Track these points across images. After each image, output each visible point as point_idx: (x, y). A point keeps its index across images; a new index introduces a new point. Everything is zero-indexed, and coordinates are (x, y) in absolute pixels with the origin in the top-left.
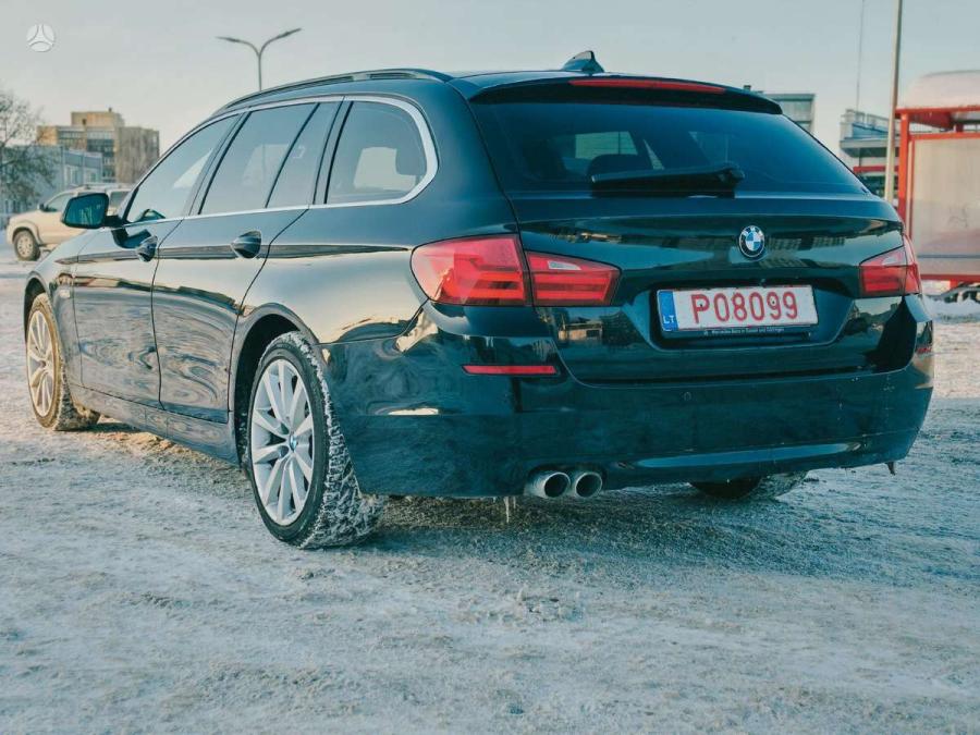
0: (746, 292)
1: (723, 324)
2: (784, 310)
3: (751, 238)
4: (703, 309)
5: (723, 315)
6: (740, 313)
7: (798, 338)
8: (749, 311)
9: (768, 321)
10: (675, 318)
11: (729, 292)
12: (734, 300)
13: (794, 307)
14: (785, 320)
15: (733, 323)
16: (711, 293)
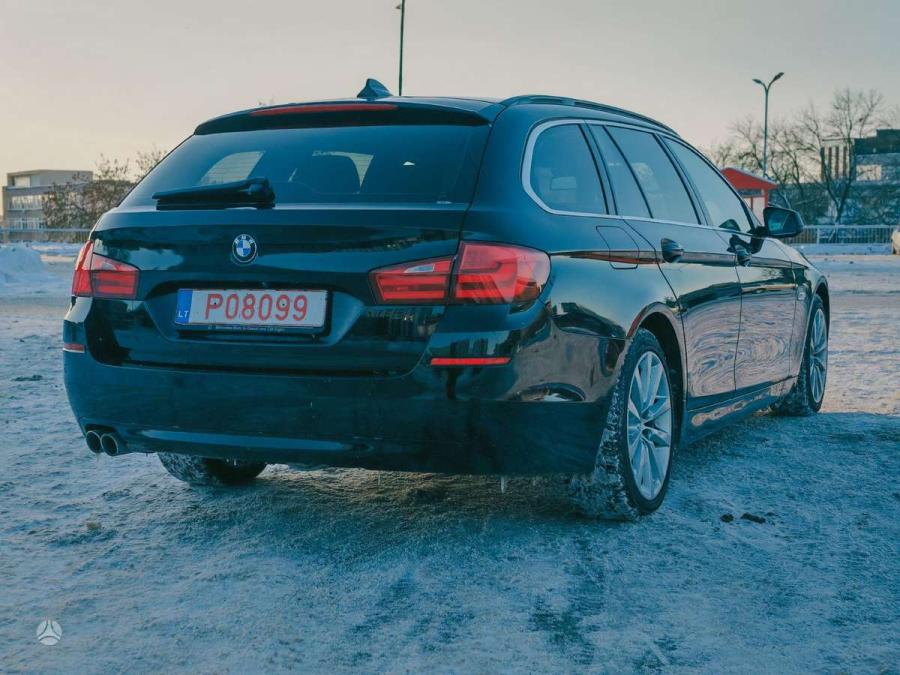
0: (258, 294)
1: (228, 321)
2: (292, 311)
3: (241, 245)
4: (216, 306)
5: (231, 313)
6: (248, 312)
7: (302, 339)
8: (257, 311)
9: (272, 321)
10: (188, 313)
11: (242, 294)
12: (245, 301)
13: (304, 310)
14: (290, 321)
15: (239, 320)
16: (226, 294)
